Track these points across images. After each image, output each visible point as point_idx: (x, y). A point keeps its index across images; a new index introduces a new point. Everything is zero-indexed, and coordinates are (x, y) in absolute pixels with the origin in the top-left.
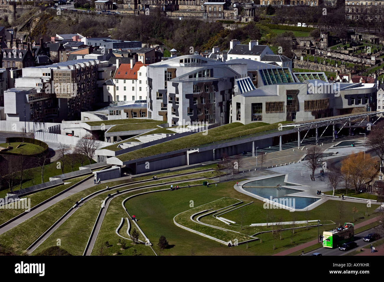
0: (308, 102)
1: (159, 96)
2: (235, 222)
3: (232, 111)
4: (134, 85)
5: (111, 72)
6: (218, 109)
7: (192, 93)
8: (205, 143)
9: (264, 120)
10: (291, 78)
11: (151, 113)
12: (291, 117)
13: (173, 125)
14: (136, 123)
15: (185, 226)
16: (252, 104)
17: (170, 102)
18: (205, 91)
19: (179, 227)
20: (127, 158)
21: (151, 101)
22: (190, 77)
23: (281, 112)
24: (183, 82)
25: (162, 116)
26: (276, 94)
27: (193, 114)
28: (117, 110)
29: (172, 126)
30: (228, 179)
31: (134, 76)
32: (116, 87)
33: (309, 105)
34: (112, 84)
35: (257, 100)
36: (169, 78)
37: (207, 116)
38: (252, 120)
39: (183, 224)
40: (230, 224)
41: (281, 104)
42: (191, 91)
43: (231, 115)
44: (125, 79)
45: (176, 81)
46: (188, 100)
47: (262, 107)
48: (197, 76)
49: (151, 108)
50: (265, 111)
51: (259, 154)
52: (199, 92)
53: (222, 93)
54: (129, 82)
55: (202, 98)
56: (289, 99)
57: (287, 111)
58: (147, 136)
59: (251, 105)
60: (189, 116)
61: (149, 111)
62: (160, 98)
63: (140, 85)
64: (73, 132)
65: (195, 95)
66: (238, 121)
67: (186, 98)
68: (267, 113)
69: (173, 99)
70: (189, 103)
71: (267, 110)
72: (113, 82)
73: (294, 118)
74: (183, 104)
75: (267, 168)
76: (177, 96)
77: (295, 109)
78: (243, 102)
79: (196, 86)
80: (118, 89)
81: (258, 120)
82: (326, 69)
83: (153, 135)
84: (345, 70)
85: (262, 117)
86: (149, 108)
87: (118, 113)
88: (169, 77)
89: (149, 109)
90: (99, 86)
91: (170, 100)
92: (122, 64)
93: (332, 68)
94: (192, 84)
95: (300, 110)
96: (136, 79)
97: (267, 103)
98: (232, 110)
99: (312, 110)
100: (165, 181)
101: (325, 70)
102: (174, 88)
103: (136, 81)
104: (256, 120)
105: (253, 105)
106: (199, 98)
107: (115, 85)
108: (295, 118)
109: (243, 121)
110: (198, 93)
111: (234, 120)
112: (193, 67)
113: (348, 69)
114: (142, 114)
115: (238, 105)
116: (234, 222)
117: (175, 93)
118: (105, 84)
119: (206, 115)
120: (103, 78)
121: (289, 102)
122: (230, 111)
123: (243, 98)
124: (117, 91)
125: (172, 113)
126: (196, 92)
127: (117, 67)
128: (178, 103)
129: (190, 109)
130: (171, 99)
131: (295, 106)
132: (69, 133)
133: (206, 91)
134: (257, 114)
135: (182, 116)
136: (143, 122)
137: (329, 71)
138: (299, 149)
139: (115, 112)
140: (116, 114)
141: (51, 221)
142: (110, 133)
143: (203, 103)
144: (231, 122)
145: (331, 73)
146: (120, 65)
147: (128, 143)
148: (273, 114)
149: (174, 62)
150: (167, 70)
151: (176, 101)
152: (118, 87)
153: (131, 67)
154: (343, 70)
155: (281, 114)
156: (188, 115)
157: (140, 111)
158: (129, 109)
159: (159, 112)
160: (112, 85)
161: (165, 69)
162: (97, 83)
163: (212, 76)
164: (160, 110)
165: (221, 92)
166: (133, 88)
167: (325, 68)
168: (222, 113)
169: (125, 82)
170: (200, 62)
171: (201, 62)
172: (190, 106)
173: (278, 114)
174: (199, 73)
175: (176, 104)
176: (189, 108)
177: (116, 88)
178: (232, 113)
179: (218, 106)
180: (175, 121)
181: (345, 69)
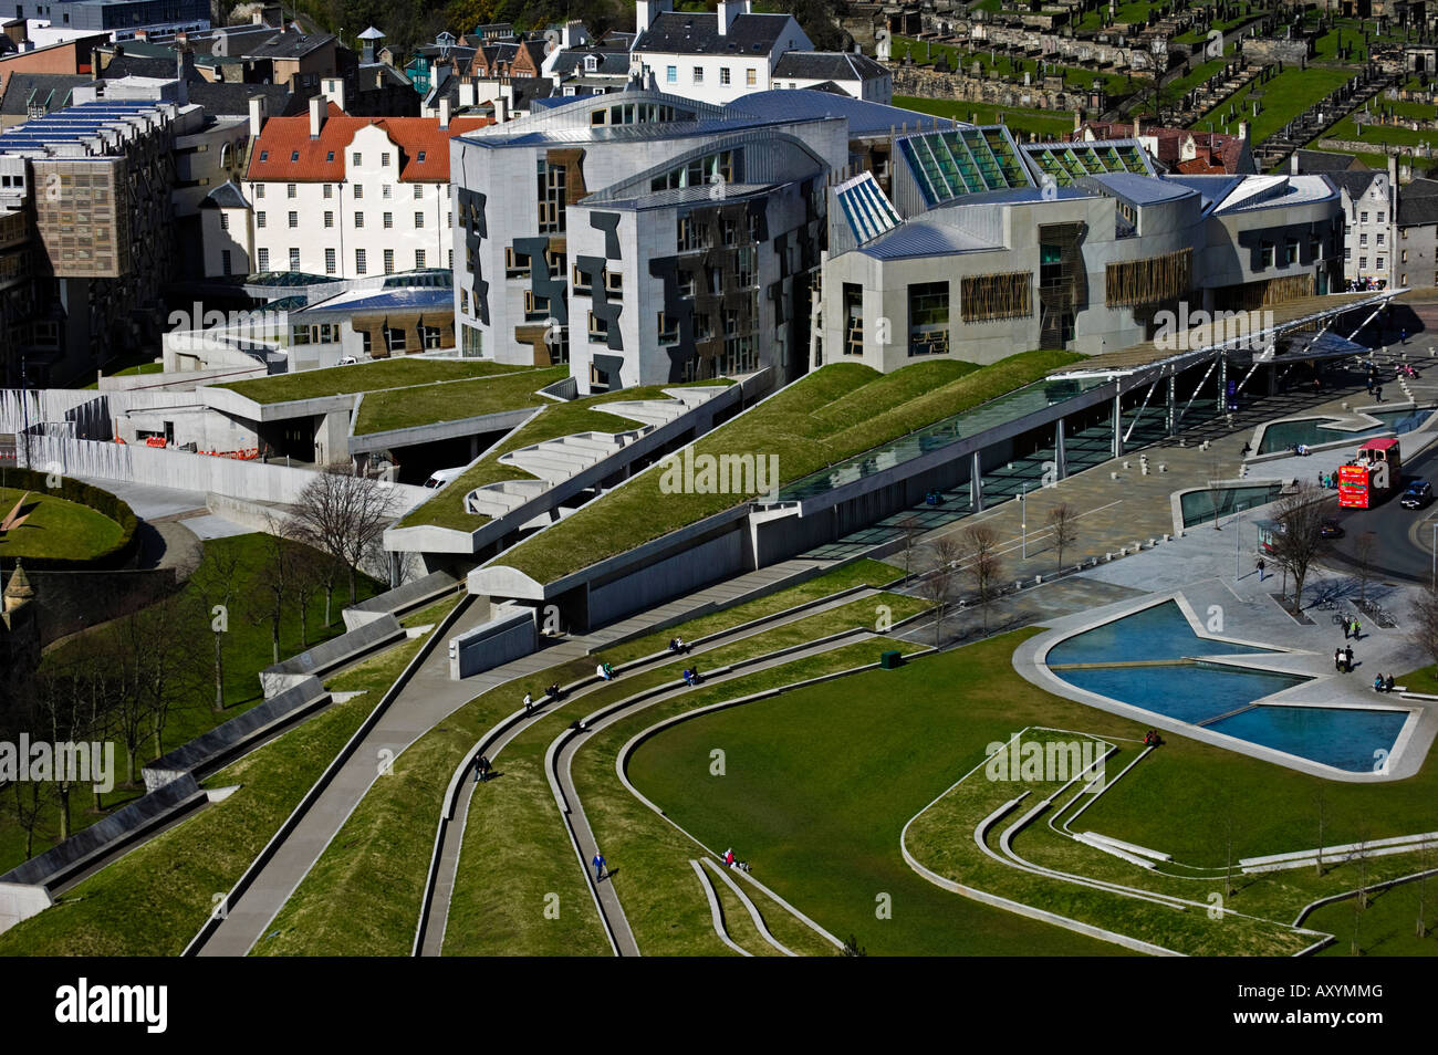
0: (1121, 268)
1: (517, 265)
2: (1169, 856)
3: (823, 318)
4: (331, 205)
5: (223, 151)
6: (765, 310)
7: (672, 251)
8: (800, 471)
9: (958, 351)
10: (1020, 168)
11: (477, 333)
12: (1058, 333)
13: (597, 384)
14: (435, 379)
15: (985, 890)
16: (911, 288)
17: (578, 292)
18: (720, 242)
19: (956, 891)
20: (551, 565)
21: (481, 288)
22: (658, 185)
23: (1020, 316)
24: (639, 210)
25: (531, 347)
26: (997, 244)
27: (679, 341)
28: (324, 321)
29: (594, 390)
30: (961, 632)
31: (328, 168)
32: (255, 217)
33: (1122, 280)
34: (239, 203)
35: (928, 271)
36: (554, 190)
37: (731, 342)
38: (911, 355)
39: (972, 878)
40: (1153, 865)
41: (1018, 280)
42: (670, 249)
43: (815, 332)
44: (292, 180)
45: (607, 206)
46: (659, 283)
47: (946, 299)
48: (683, 182)
49: (482, 314)
50: (960, 314)
51: (991, 501)
52: (700, 246)
53: (780, 244)
54: (310, 192)
55: (709, 272)
56: (1048, 259)
57: (1042, 311)
58: (541, 445)
59: (906, 292)
60: (663, 349)
61: (464, 327)
62: (520, 273)
63: (359, 205)
64: (169, 426)
65: (685, 260)
66: (853, 359)
67: (651, 277)
68: (967, 321)
69: (597, 281)
70: (663, 295)
71: (968, 310)
72: (241, 192)
73: (1067, 335)
74: (639, 301)
75: (1076, 570)
76: (612, 266)
77: (1067, 300)
78: (874, 281)
79: (686, 225)
80: (262, 224)
81: (933, 351)
82: (984, 93)
83: (561, 441)
84: (1060, 97)
85: (947, 339)
86: (465, 311)
87: (329, 335)
88: (556, 187)
89: (464, 318)
90: (182, 212)
91: (579, 285)
92: (273, 120)
93: (1007, 91)
94: (673, 215)
95: (1090, 302)
96: (341, 180)
97: (965, 282)
98: (820, 314)
99: (1136, 301)
100: (724, 658)
101: (981, 98)
102: (601, 235)
103: (341, 187)
104: (924, 350)
105: (915, 290)
106: (701, 274)
107: (250, 208)
108: (1073, 338)
109: (872, 358)
110: (697, 251)
111: (834, 354)
112: (650, 143)
113: (1073, 93)
114: (425, 336)
115: (852, 294)
116: (1163, 857)
117: (604, 256)
118: (211, 204)
119: (725, 338)
120: (193, 179)
121: (1048, 273)
122: (814, 317)
123: (874, 266)
124: (258, 232)
125: (591, 336)
126: (687, 248)
127: (255, 130)
128: (619, 296)
129: (666, 318)
130: (586, 279)
131: (1067, 289)
132: (153, 433)
133: (724, 244)
134: (927, 330)
135: (637, 347)
136: (458, 375)
137: (997, 99)
138: (1126, 467)
139: (315, 329)
140: (319, 340)
141: (404, 895)
142: (367, 439)
143: (713, 291)
144: (819, 362)
145: (1006, 109)
146: (263, 122)
147: (493, 489)
148: (989, 324)
149: (565, 122)
150: (544, 158)
151: (609, 288)
152: (262, 214)
153: (315, 130)
154: (1053, 98)
155: (1020, 323)
156: (660, 344)
157: (420, 324)
158: (371, 317)
159: (517, 328)
160: (240, 206)
161: (541, 152)
162: (174, 200)
163: (739, 179)
164: (522, 323)
165: (775, 240)
166: (328, 215)
167: (978, 89)
168: (782, 328)
169: (291, 194)
170: (670, 119)
171: (674, 118)
172: (666, 306)
173: (1008, 325)
174: (690, 168)
175: (610, 302)
176: (663, 315)
177: (256, 219)
178: (823, 325)
179: (769, 299)
180: (606, 371)
181: (1063, 91)
